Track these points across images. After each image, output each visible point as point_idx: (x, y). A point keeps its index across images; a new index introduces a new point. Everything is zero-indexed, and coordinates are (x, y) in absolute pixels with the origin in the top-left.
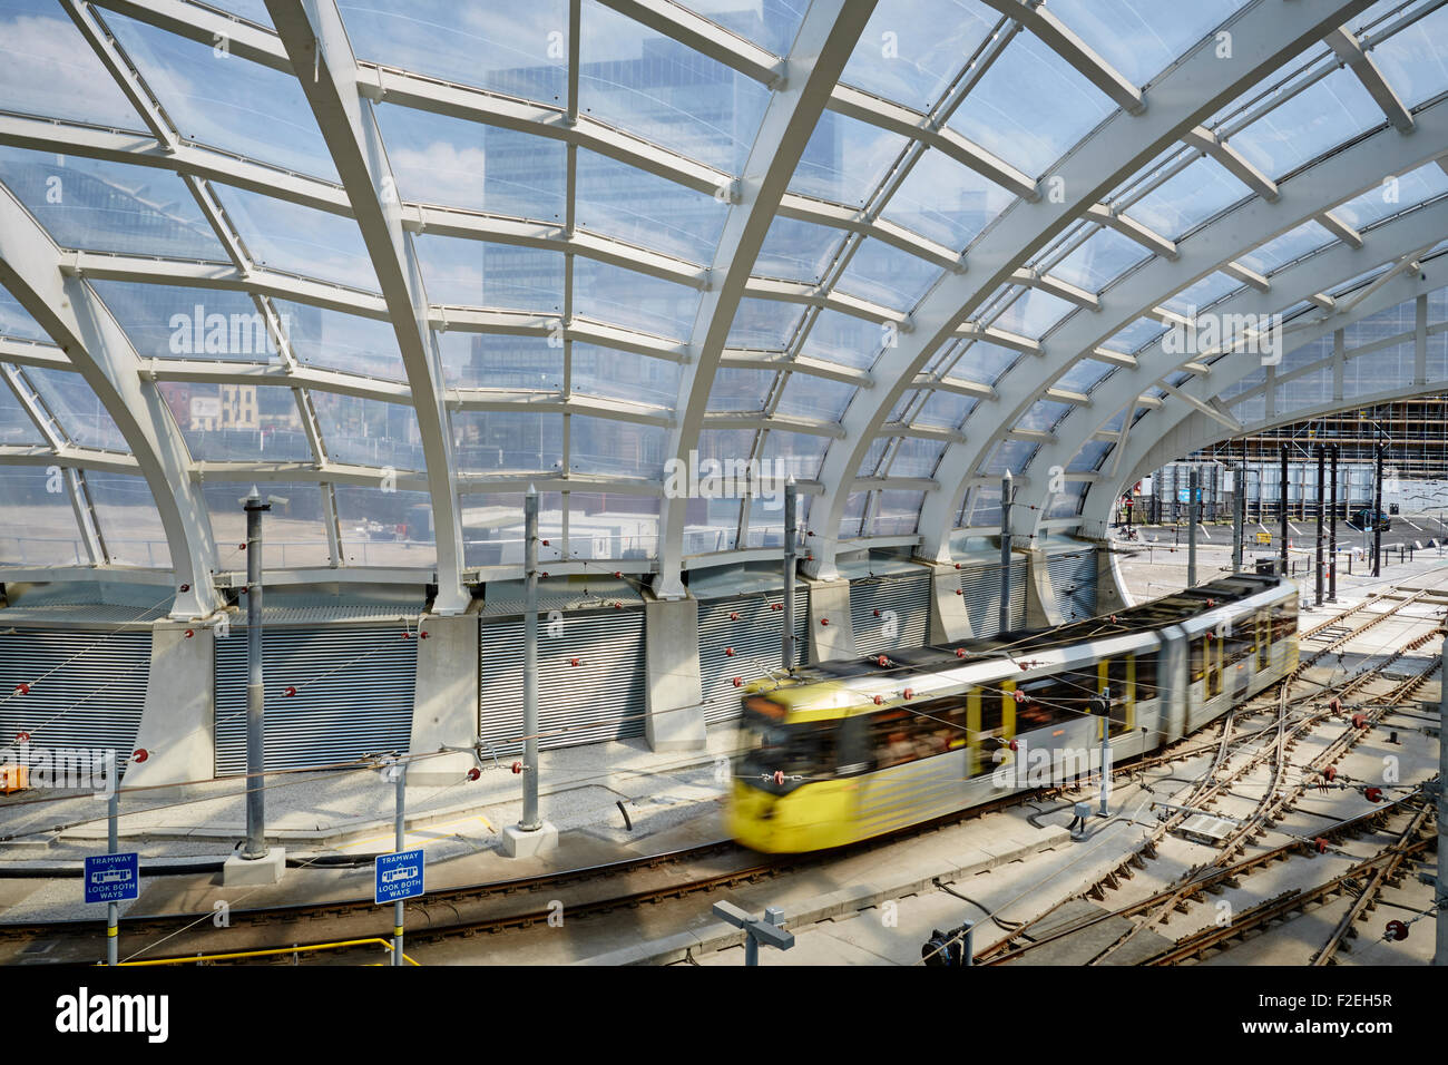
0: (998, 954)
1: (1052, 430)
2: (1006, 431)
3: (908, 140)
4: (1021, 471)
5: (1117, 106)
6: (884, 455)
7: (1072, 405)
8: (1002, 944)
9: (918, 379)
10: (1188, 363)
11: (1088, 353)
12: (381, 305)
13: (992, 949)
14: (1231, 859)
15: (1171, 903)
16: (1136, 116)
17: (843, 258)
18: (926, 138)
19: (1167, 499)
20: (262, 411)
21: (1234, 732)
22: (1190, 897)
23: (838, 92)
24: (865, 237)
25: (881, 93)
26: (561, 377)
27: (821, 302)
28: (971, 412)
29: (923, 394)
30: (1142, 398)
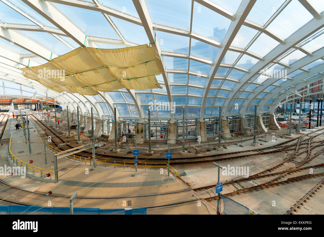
0: (255, 176)
1: (264, 97)
2: (255, 98)
3: (240, 53)
4: (258, 104)
5: (280, 43)
6: (234, 102)
7: (268, 93)
8: (256, 175)
9: (241, 90)
10: (291, 85)
11: (271, 85)
12: (164, 83)
13: (254, 175)
14: (299, 167)
15: (287, 173)
16: (283, 45)
17: (229, 73)
18: (244, 52)
19: (285, 108)
20: (146, 97)
21: (299, 147)
22: (291, 172)
23: (230, 47)
24: (232, 69)
25: (237, 47)
26: (187, 92)
27: (225, 79)
28: (249, 95)
29: (241, 92)
30: (281, 92)
